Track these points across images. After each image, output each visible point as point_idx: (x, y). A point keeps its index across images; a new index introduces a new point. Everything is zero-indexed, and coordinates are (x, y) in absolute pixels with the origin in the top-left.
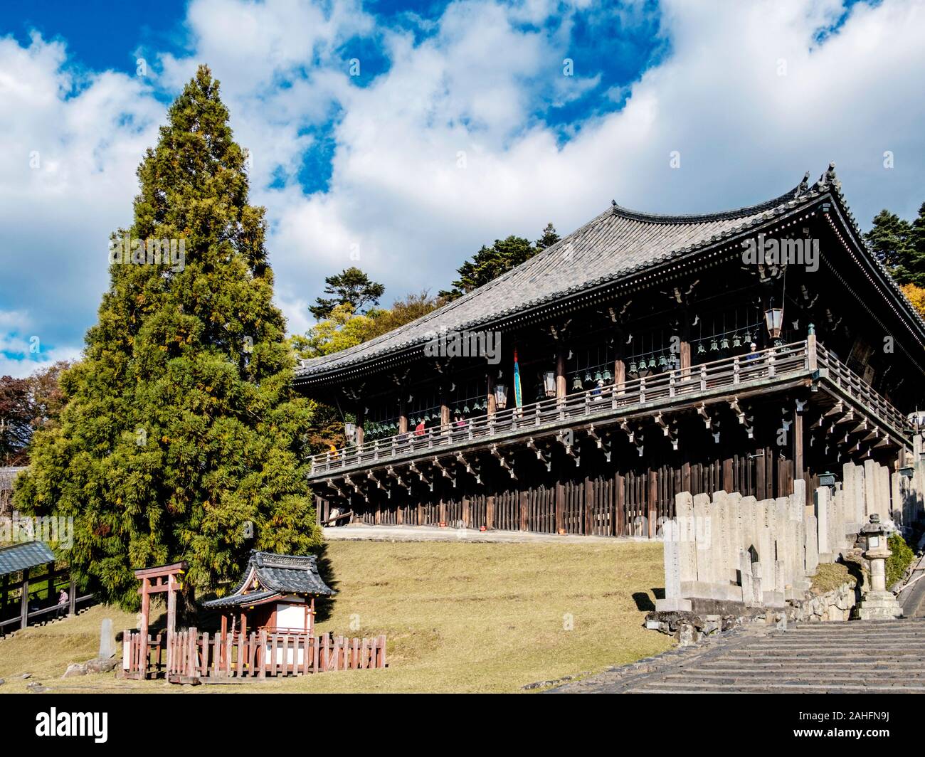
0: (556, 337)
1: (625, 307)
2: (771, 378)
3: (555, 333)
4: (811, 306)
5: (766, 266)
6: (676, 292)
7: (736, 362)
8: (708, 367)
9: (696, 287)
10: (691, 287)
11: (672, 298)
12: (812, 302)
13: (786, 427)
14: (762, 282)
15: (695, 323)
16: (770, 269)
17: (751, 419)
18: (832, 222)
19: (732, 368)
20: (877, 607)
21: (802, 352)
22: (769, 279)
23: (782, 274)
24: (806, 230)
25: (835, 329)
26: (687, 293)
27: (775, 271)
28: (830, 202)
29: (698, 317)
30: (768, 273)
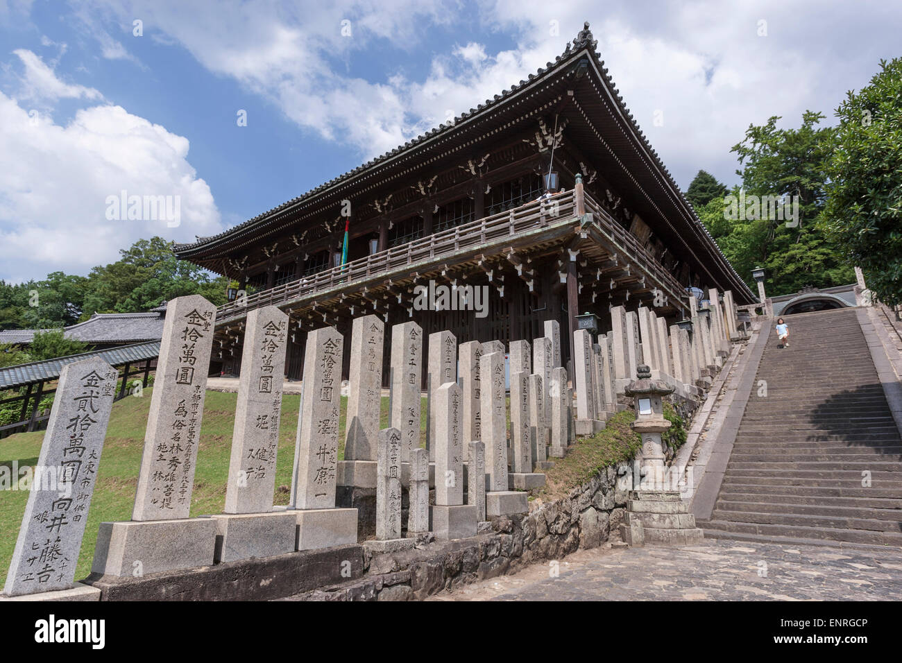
0: (380, 211)
1: (432, 182)
2: (542, 227)
3: (379, 207)
4: (590, 182)
5: (542, 136)
6: (471, 165)
7: (512, 214)
8: (487, 221)
9: (487, 160)
10: (483, 160)
11: (468, 170)
12: (591, 179)
13: (563, 280)
14: (540, 151)
15: (488, 192)
16: (546, 138)
17: (532, 273)
18: (593, 83)
19: (508, 220)
20: (655, 511)
21: (571, 201)
22: (547, 149)
23: (558, 145)
24: (570, 93)
25: (615, 207)
26: (479, 166)
27: (550, 140)
28: (587, 58)
29: (490, 186)
30: (545, 143)
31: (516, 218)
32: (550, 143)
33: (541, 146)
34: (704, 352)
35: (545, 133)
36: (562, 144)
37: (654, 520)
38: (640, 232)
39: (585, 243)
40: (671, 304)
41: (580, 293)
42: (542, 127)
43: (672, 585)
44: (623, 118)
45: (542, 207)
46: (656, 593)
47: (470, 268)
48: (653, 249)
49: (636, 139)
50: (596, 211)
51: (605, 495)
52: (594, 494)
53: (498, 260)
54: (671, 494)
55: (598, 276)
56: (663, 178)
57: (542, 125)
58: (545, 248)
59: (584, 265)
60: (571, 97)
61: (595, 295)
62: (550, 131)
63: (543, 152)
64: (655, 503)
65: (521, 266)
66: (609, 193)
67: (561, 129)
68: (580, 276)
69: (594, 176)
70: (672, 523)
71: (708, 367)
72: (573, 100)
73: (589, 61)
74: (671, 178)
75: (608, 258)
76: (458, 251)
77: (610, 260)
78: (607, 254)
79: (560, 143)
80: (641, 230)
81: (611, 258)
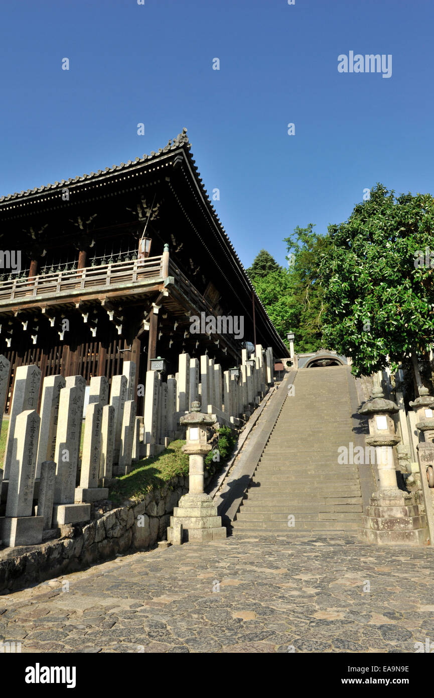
1: (42, 229)
2: (134, 282)
4: (178, 251)
5: (143, 209)
6: (80, 221)
7: (110, 268)
8: (88, 271)
9: (94, 218)
10: (91, 218)
11: (76, 224)
12: (179, 248)
13: (147, 327)
14: (140, 219)
15: (92, 245)
16: (146, 210)
17: (122, 319)
18: (186, 175)
19: (105, 273)
20: (193, 516)
21: (159, 264)
22: (145, 219)
23: (154, 218)
24: (167, 179)
25: (195, 273)
26: (87, 222)
27: (149, 213)
28: (183, 156)
29: (95, 241)
30: (144, 214)
31: (112, 272)
32: (148, 215)
33: (140, 215)
34: (247, 393)
35: (145, 206)
36: (158, 217)
37: (192, 522)
38: (212, 295)
39: (167, 299)
40: (229, 354)
41: (159, 339)
42: (143, 201)
43: (192, 569)
44: (206, 206)
45: (135, 266)
46: (179, 576)
47: (69, 309)
48: (221, 310)
49: (214, 223)
50: (177, 275)
51: (157, 504)
52: (149, 504)
53: (94, 305)
54: (206, 502)
55: (175, 327)
56: (232, 256)
57: (143, 199)
58: (135, 300)
59: (165, 317)
60: (168, 182)
61: (171, 342)
62: (149, 205)
63: (142, 221)
64: (194, 509)
65: (113, 312)
66: (191, 261)
67: (158, 205)
68: (161, 326)
69: (181, 246)
70: (204, 524)
71: (250, 404)
72: (170, 184)
73: (184, 158)
74: (237, 257)
75: (184, 313)
76: (58, 293)
77: (185, 315)
78: (183, 310)
79: (157, 216)
80: (213, 293)
81: (186, 314)
